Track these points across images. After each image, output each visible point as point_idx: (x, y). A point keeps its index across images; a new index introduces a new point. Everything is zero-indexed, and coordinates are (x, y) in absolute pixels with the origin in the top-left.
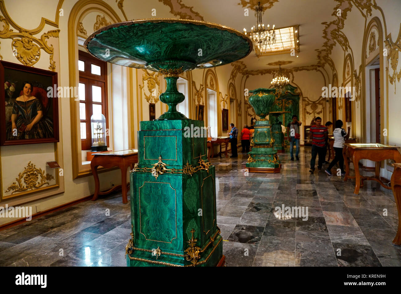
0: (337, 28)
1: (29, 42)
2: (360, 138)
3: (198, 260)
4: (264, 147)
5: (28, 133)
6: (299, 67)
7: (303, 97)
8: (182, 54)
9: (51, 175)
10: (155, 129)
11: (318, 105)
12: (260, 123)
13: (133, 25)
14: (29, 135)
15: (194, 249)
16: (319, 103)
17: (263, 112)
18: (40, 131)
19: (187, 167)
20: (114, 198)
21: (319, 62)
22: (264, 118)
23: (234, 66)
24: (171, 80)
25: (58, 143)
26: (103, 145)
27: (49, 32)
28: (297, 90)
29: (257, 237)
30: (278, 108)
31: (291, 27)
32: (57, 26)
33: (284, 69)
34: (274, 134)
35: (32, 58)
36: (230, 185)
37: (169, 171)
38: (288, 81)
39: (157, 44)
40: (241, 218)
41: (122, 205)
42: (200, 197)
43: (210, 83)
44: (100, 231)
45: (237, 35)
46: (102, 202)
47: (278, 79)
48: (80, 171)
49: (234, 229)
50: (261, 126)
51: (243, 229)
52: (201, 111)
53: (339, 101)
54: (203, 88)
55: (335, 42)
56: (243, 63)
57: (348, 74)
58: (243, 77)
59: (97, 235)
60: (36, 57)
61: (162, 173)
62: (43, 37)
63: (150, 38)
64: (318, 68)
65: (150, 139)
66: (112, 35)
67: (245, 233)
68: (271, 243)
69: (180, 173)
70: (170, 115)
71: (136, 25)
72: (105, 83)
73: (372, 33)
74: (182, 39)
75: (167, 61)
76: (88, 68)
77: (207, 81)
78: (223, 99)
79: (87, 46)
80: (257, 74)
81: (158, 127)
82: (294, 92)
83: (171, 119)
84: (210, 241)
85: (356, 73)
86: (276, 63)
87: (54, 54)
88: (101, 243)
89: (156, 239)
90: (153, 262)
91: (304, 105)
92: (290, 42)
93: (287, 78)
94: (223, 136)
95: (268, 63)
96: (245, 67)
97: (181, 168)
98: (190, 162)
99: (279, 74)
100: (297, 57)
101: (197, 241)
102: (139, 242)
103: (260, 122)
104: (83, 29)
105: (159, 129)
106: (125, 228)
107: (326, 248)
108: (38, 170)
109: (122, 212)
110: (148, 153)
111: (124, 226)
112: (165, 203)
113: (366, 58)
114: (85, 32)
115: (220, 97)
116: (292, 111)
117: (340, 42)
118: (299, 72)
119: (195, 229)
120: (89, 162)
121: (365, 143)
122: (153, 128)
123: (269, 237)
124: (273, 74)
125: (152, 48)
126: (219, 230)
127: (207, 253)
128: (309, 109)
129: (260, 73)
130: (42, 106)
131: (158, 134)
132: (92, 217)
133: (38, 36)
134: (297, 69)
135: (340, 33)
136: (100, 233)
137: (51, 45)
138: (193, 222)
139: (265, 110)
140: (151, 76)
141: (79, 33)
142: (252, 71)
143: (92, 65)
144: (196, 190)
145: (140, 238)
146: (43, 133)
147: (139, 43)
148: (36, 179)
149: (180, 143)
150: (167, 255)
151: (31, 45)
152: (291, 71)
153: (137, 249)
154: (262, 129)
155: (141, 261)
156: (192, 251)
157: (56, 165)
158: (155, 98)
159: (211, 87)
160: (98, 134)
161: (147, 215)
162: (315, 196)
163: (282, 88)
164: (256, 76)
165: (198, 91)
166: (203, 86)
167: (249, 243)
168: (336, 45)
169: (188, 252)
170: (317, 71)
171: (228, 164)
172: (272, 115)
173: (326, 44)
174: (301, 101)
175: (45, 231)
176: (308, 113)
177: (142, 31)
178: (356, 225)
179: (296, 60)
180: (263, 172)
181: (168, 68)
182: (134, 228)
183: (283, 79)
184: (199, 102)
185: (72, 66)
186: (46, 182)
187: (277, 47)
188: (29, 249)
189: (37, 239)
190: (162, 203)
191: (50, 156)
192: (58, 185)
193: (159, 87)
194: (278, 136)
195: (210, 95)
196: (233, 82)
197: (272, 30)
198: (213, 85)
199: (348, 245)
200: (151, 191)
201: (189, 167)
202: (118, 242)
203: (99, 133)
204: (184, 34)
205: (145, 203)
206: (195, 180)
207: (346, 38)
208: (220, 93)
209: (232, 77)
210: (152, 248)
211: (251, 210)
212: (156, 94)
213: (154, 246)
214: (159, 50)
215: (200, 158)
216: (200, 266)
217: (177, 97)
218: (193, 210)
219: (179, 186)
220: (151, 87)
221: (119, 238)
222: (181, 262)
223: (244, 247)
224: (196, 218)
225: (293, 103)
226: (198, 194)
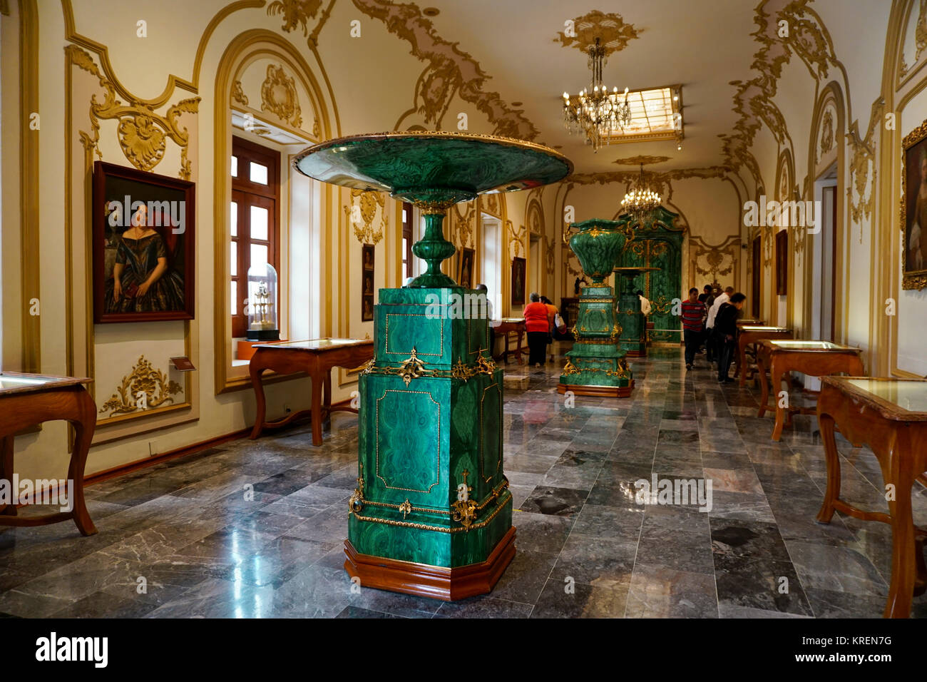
0: (762, 94)
1: (147, 124)
2: (800, 330)
3: (472, 521)
4: (598, 343)
5: (141, 300)
6: (683, 170)
7: (690, 237)
8: (455, 180)
9: (177, 385)
10: (405, 302)
11: (723, 254)
12: (593, 292)
14: (143, 304)
15: (467, 503)
16: (727, 251)
17: (599, 268)
18: (161, 297)
19: (459, 367)
20: (292, 435)
21: (728, 161)
22: (602, 282)
24: (433, 219)
25: (192, 321)
26: (270, 328)
27: (181, 103)
28: (678, 220)
29: (574, 507)
30: (634, 257)
31: (665, 87)
32: (194, 90)
33: (650, 174)
34: (623, 315)
35: (151, 154)
36: (525, 418)
37: (428, 373)
38: (659, 200)
39: (416, 164)
40: (546, 476)
41: (313, 448)
42: (479, 418)
43: (489, 201)
44: (280, 490)
45: (547, 155)
46: (270, 441)
47: (637, 195)
48: (228, 379)
49: (533, 494)
50: (594, 299)
51: (549, 493)
52: (467, 262)
53: (766, 248)
54: (474, 211)
55: (759, 122)
57: (784, 193)
58: (560, 187)
59: (275, 496)
60: (159, 152)
61: (417, 376)
62: (171, 114)
64: (726, 174)
65: (398, 318)
67: (552, 500)
68: (600, 516)
69: (446, 377)
70: (430, 279)
72: (274, 200)
73: (827, 113)
74: (458, 159)
75: (429, 190)
76: (244, 170)
78: (515, 235)
80: (592, 182)
81: (412, 299)
82: (671, 225)
83: (434, 287)
84: (492, 495)
85: (798, 190)
86: (633, 161)
87: (189, 146)
89: (402, 486)
90: (397, 523)
91: (693, 254)
92: (665, 118)
93: (657, 194)
94: (513, 317)
95: (615, 160)
97: (450, 369)
98: (463, 359)
99: (639, 183)
100: (680, 148)
101: (472, 490)
102: (374, 492)
103: (591, 290)
104: (242, 94)
105: (412, 302)
106: (327, 486)
107: (697, 525)
108: (156, 373)
109: (314, 460)
110: (392, 342)
111: (324, 483)
112: (421, 426)
113: (816, 163)
114: (245, 99)
115: (508, 231)
116: (666, 266)
117: (769, 123)
118: (683, 179)
119: (470, 470)
120: (248, 362)
121: (809, 339)
122: (403, 300)
123: (596, 507)
124: (627, 182)
125: (407, 169)
127: (488, 513)
128: (702, 262)
129: (598, 179)
130: (167, 248)
131: (411, 311)
132: (259, 467)
133: (161, 112)
134: (680, 174)
135: (769, 104)
136: (280, 494)
137: (185, 129)
138: (467, 458)
139: (602, 265)
141: (235, 103)
142: (583, 175)
143: (252, 163)
144: (473, 406)
145: (376, 485)
146: (167, 301)
148: (152, 390)
149: (449, 328)
150: (421, 512)
151: (151, 129)
152: (666, 178)
153: (370, 503)
154: (595, 305)
155: (377, 522)
156: (463, 505)
157: (188, 364)
158: (375, 232)
159: (490, 211)
160: (261, 305)
161: (389, 447)
162: (695, 442)
163: (646, 214)
164: (589, 185)
165: (462, 219)
166: (472, 207)
167: (559, 514)
168: (762, 128)
169: (456, 507)
170: (723, 180)
171: (521, 378)
172: (620, 275)
173: (740, 125)
174: (685, 245)
175: (175, 488)
176: (700, 271)
178: (759, 489)
179: (679, 155)
180: (595, 396)
181: (430, 199)
182: (365, 469)
183: (647, 195)
184: (464, 242)
185: (220, 167)
186: (168, 397)
187: (636, 126)
188: (156, 515)
189: (164, 500)
190: (417, 425)
191: (176, 347)
192: (187, 405)
193: (383, 210)
194: (632, 320)
195: (487, 227)
196: (538, 199)
198: (495, 204)
199: (736, 522)
200: (397, 406)
201: (462, 367)
202: (318, 507)
203: (263, 303)
204: (463, 153)
205: (387, 425)
206: (472, 389)
207: (781, 116)
208: (509, 222)
210: (396, 501)
211: (565, 462)
212: (376, 224)
213: (399, 498)
214: (419, 173)
215: (479, 353)
216: (475, 530)
217: (443, 249)
218: (467, 438)
219: (445, 397)
220: (368, 210)
221: (317, 502)
222: (445, 523)
223: (550, 521)
224: (471, 451)
225: (669, 248)
226: (476, 412)
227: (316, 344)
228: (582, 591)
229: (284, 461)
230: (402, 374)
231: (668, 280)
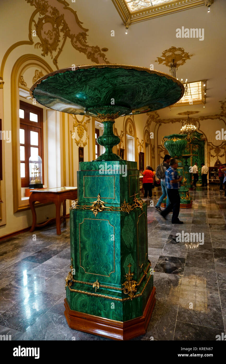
3: (134, 293)
6: (204, 117)
7: (208, 143)
8: (120, 100)
10: (94, 169)
11: (220, 149)
13: (78, 71)
15: (131, 282)
16: (222, 148)
17: (177, 154)
19: (125, 205)
20: (48, 230)
21: (222, 112)
23: (149, 115)
24: (108, 124)
25: (1, 181)
26: (39, 183)
28: (203, 136)
29: (180, 268)
30: (186, 151)
31: (199, 81)
32: (1, 78)
33: (191, 119)
37: (107, 209)
38: (196, 128)
39: (98, 89)
40: (163, 250)
41: (56, 236)
42: (136, 234)
43: (129, 130)
44: (38, 261)
46: (39, 233)
47: (187, 127)
48: (20, 206)
49: (159, 260)
51: (166, 260)
52: (121, 154)
54: (123, 134)
56: (157, 113)
58: (156, 125)
59: (36, 264)
61: (101, 210)
63: (92, 83)
64: (221, 118)
65: (90, 178)
66: (57, 81)
67: (169, 264)
68: (194, 274)
69: (117, 211)
70: (107, 156)
71: (81, 70)
72: (41, 129)
74: (121, 85)
75: (106, 107)
76: (27, 116)
77: (126, 128)
78: (140, 143)
79: (33, 92)
80: (169, 123)
82: (200, 138)
83: (109, 160)
84: (144, 274)
86: (185, 113)
88: (40, 271)
89: (94, 272)
90: (92, 294)
91: (209, 149)
92: (198, 95)
93: (195, 126)
95: (178, 113)
96: (159, 116)
97: (119, 206)
98: (127, 200)
99: (187, 122)
100: (204, 107)
101: (134, 275)
102: (79, 275)
104: (24, 81)
105: (97, 169)
106: (61, 258)
109: (56, 242)
110: (87, 191)
111: (59, 256)
112: (104, 239)
114: (25, 84)
115: (137, 142)
116: (199, 154)
118: (204, 120)
119: (132, 264)
120: (28, 198)
122: (92, 168)
123: (191, 268)
124: (182, 122)
125: (93, 94)
126: (150, 262)
127: (142, 286)
128: (213, 152)
129: (171, 121)
131: (97, 174)
132: (31, 247)
134: (203, 118)
136: (38, 263)
138: (130, 257)
139: (178, 153)
140: (80, 124)
141: (20, 86)
142: (164, 120)
143: (30, 113)
144: (133, 227)
145: (79, 271)
147: (81, 89)
149: (118, 183)
150: (105, 288)
152: (197, 120)
153: (77, 281)
155: (81, 293)
156: (129, 284)
158: (84, 142)
159: (130, 134)
160: (35, 173)
161: (86, 250)
163: (190, 134)
164: (167, 124)
166: (123, 132)
167: (174, 273)
169: (125, 286)
170: (220, 120)
174: (206, 146)
176: (212, 156)
177: (86, 76)
179: (204, 110)
181: (106, 113)
182: (74, 262)
183: (191, 126)
184: (120, 146)
185: (14, 114)
187: (186, 99)
190: (101, 239)
192: (0, 218)
193: (87, 133)
195: (129, 141)
196: (148, 129)
197: (185, 83)
198: (132, 131)
200: (90, 227)
201: (126, 205)
202: (55, 271)
204: (124, 80)
205: (85, 238)
206: (132, 217)
208: (137, 138)
209: (147, 124)
210: (91, 281)
211: (171, 242)
212: (84, 139)
213: (92, 279)
214: (99, 96)
215: (134, 196)
216: (136, 298)
217: (114, 140)
218: (130, 246)
219: (117, 223)
220: (80, 133)
221: (55, 267)
222: (119, 295)
223: (170, 278)
224: (132, 253)
225: (199, 147)
226: (135, 230)
227: (59, 190)
228: (198, 331)
229: (43, 244)
230: (93, 210)
231: (199, 160)
